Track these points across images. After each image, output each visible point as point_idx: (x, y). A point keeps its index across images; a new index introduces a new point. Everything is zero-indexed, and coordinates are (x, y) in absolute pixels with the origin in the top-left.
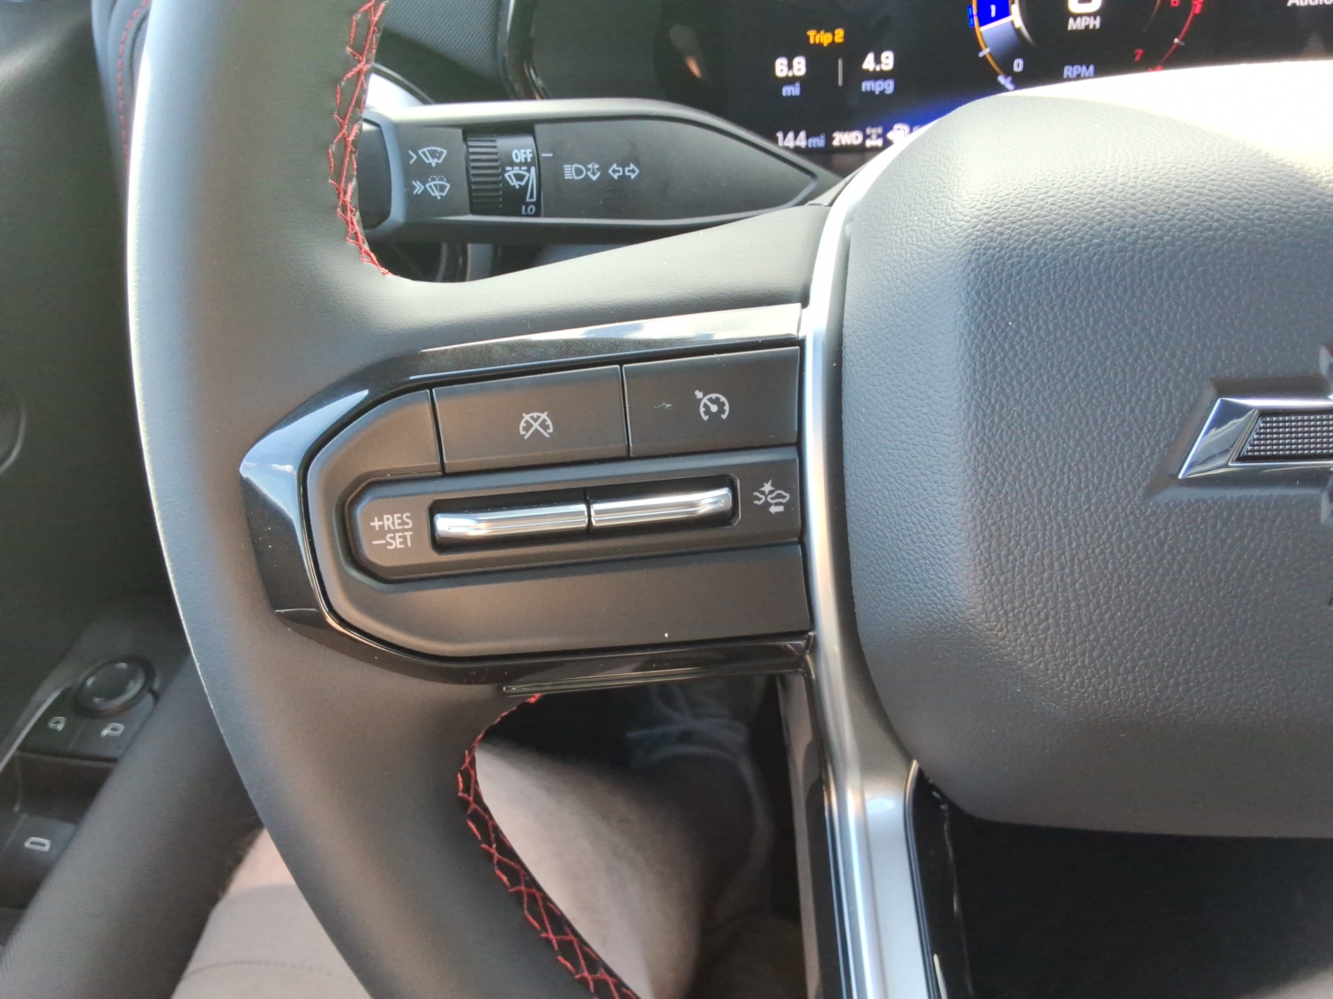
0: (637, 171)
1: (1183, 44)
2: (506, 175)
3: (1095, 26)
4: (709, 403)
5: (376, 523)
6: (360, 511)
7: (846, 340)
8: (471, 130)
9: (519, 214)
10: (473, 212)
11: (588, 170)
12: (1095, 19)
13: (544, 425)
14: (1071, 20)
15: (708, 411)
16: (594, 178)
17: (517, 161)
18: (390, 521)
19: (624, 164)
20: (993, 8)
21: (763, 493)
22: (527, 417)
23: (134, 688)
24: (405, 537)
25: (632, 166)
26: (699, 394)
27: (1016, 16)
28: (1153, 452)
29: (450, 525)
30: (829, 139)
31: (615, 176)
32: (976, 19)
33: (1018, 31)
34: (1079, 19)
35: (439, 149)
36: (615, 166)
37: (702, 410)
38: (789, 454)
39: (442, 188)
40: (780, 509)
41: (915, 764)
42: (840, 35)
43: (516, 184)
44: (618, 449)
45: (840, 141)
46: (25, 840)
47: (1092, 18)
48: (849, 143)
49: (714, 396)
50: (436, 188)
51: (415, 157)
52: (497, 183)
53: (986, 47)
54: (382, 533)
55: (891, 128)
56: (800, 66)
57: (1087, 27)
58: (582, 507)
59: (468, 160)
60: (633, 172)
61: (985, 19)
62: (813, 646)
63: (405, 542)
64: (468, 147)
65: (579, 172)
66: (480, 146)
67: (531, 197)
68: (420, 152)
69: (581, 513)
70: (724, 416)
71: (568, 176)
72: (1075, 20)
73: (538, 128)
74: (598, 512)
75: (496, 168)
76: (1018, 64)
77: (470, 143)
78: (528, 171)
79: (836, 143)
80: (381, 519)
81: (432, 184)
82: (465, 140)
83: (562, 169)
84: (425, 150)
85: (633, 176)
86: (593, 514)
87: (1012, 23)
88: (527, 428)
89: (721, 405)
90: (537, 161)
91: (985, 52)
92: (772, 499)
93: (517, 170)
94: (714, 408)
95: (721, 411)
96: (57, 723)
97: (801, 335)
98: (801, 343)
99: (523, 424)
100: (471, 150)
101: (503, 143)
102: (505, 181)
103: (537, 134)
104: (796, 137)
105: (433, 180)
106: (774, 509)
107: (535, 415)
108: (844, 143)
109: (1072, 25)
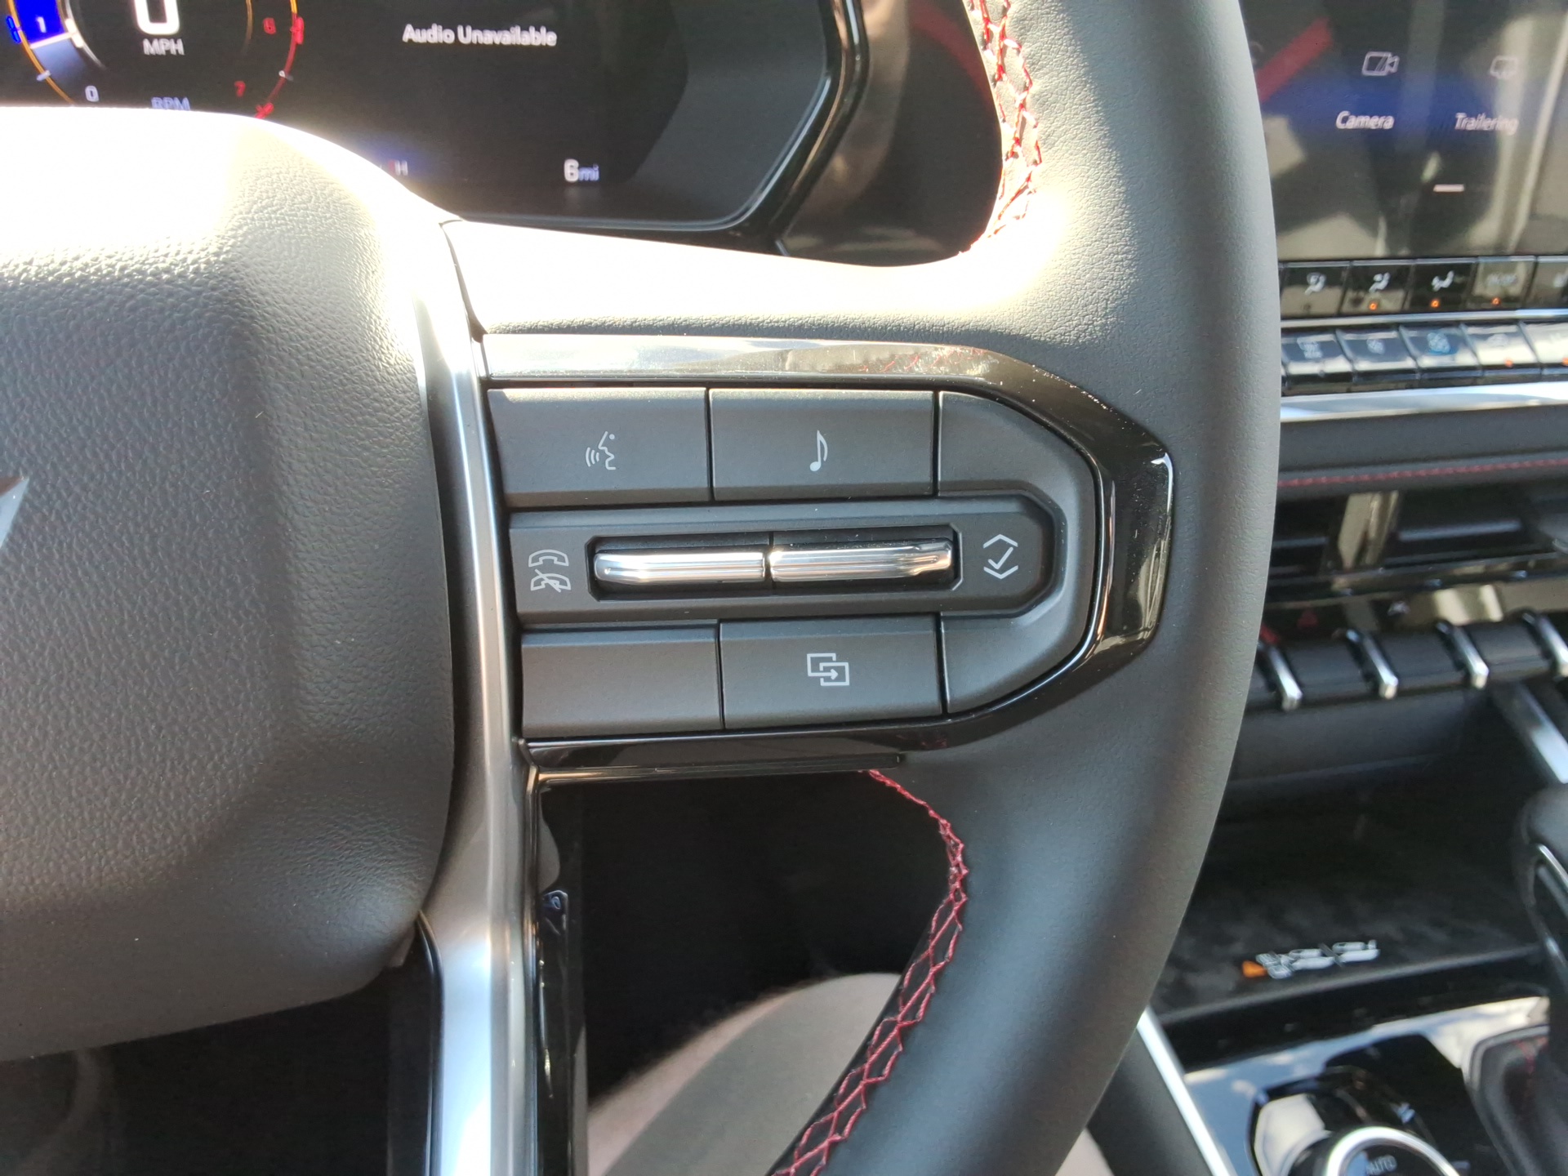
1: (291, 78)
3: (177, 51)
12: (176, 42)
14: (146, 43)
20: (40, 20)
27: (72, 33)
32: (21, 33)
33: (80, 51)
34: (155, 42)
47: (172, 41)
53: (45, 69)
57: (168, 52)
61: (34, 35)
72: (151, 42)
76: (92, 92)
87: (71, 40)
91: (44, 75)
109: (149, 48)
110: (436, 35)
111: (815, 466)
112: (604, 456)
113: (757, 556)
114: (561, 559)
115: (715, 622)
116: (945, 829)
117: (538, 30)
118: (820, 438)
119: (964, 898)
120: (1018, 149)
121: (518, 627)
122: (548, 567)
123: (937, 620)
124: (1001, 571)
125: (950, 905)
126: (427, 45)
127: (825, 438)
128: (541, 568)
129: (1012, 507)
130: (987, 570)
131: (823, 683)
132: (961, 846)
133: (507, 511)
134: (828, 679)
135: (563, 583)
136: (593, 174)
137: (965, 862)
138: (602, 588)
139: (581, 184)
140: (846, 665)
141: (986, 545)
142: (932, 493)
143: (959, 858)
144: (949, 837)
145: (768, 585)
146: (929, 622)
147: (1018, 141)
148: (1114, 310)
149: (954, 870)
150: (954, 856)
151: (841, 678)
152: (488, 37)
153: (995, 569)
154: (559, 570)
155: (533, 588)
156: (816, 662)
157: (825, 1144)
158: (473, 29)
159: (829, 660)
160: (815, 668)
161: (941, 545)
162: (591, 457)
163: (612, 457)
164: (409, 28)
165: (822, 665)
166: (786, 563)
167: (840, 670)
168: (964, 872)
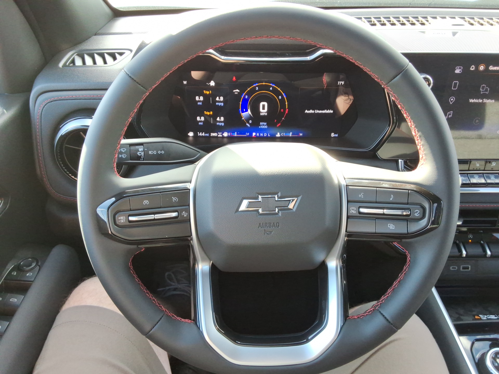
0: (164, 152)
1: (284, 119)
2: (138, 153)
3: (266, 115)
4: (174, 199)
5: (119, 218)
6: (116, 216)
7: (196, 189)
8: (131, 145)
9: (140, 160)
10: (131, 160)
11: (154, 152)
12: (266, 113)
13: (147, 202)
14: (261, 113)
15: (174, 200)
16: (155, 154)
17: (140, 151)
18: (121, 218)
19: (161, 151)
20: (244, 109)
21: (183, 213)
22: (144, 201)
23: (34, 265)
24: (124, 220)
25: (163, 151)
26: (173, 198)
27: (249, 112)
28: (235, 207)
29: (131, 218)
30: (210, 134)
31: (159, 153)
32: (241, 112)
33: (250, 115)
35: (125, 149)
36: (159, 151)
37: (173, 200)
38: (187, 207)
39: (125, 156)
40: (186, 216)
41: (211, 261)
42: (211, 113)
43: (139, 155)
44: (160, 206)
45: (212, 135)
46: (10, 299)
48: (214, 135)
49: (175, 198)
50: (124, 156)
51: (120, 150)
52: (136, 155)
54: (120, 220)
55: (224, 133)
56: (203, 119)
57: (264, 115)
58: (153, 215)
59: (130, 151)
60: (163, 152)
61: (243, 112)
62: (192, 239)
63: (124, 221)
64: (130, 148)
65: (152, 152)
66: (132, 148)
67: (142, 157)
68: (121, 149)
69: (153, 216)
70: (177, 201)
71: (150, 153)
73: (144, 144)
74: (156, 216)
75: (136, 152)
76: (250, 121)
77: (131, 147)
78: (142, 152)
79: (211, 135)
80: (120, 217)
81: (123, 155)
82: (130, 147)
83: (149, 152)
84: (122, 149)
85: (163, 153)
86: (155, 216)
87: (249, 113)
88: (144, 203)
89: (176, 199)
90: (144, 151)
91: (243, 118)
92: (185, 214)
93: (140, 152)
94: (175, 200)
95: (176, 200)
96: (14, 273)
97: (190, 188)
98: (190, 190)
99: (144, 202)
100: (131, 149)
101: (137, 147)
102: (137, 154)
103: (144, 145)
104: (202, 134)
105: (123, 154)
106: (185, 216)
107: (146, 201)
108: (213, 135)
109: (261, 114)
110: (311, 111)
111: (391, 199)
112: (362, 196)
113: (383, 210)
114: (355, 209)
115: (375, 219)
116: (407, 253)
117: (330, 110)
118: (392, 195)
119: (409, 262)
120: (422, 159)
121: (348, 217)
122: (353, 210)
123: (407, 221)
124: (417, 215)
125: (407, 264)
126: (309, 113)
127: (393, 196)
128: (352, 210)
129: (419, 206)
130: (415, 215)
131: (390, 228)
132: (409, 255)
133: (348, 202)
134: (391, 228)
135: (355, 212)
136: (337, 135)
137: (410, 257)
138: (360, 213)
139: (334, 137)
140: (394, 226)
141: (415, 211)
142: (408, 204)
143: (409, 257)
144: (408, 254)
145: (384, 214)
146: (406, 221)
147: (422, 158)
148: (435, 181)
149: (408, 259)
150: (408, 257)
151: (393, 228)
152: (320, 112)
153: (416, 215)
154: (354, 210)
155: (351, 212)
156: (389, 225)
157: (386, 296)
158: (318, 110)
159: (392, 225)
160: (389, 226)
161: (408, 211)
162: (360, 196)
163: (363, 196)
164: (306, 110)
165: (390, 226)
166: (386, 211)
167: (393, 227)
168: (410, 259)
